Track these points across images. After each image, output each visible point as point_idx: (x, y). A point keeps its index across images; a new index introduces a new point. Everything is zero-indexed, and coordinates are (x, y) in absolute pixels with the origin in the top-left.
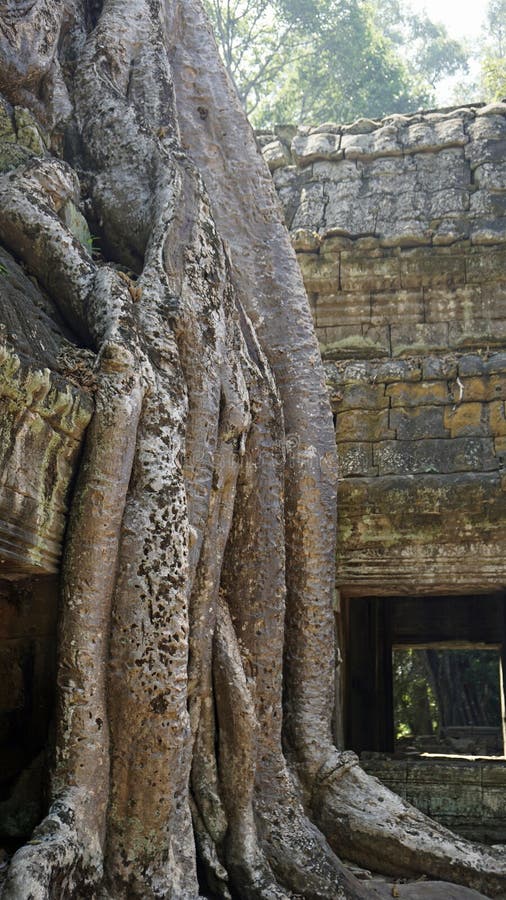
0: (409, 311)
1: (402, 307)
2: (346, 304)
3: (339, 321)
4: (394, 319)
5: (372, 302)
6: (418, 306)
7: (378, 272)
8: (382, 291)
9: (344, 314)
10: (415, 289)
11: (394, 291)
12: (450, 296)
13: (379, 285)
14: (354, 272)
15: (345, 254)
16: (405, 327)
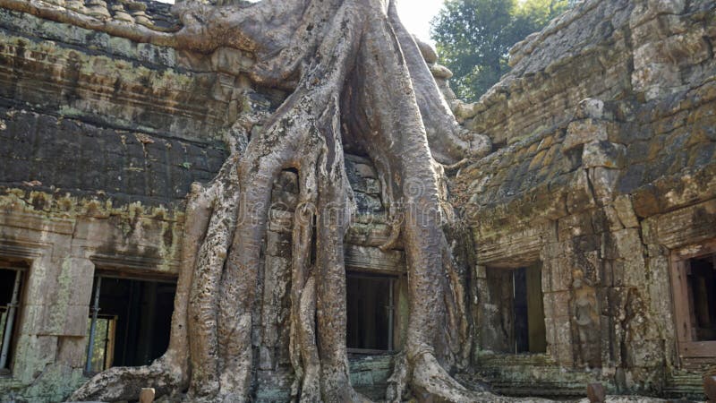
0: (560, 105)
1: (556, 104)
2: (534, 111)
3: (532, 121)
4: (554, 111)
5: (544, 106)
6: (563, 100)
7: (542, 89)
8: (548, 98)
9: (534, 116)
10: (561, 91)
11: (552, 97)
12: (576, 89)
13: (545, 96)
14: (533, 93)
15: (530, 85)
16: (560, 114)
